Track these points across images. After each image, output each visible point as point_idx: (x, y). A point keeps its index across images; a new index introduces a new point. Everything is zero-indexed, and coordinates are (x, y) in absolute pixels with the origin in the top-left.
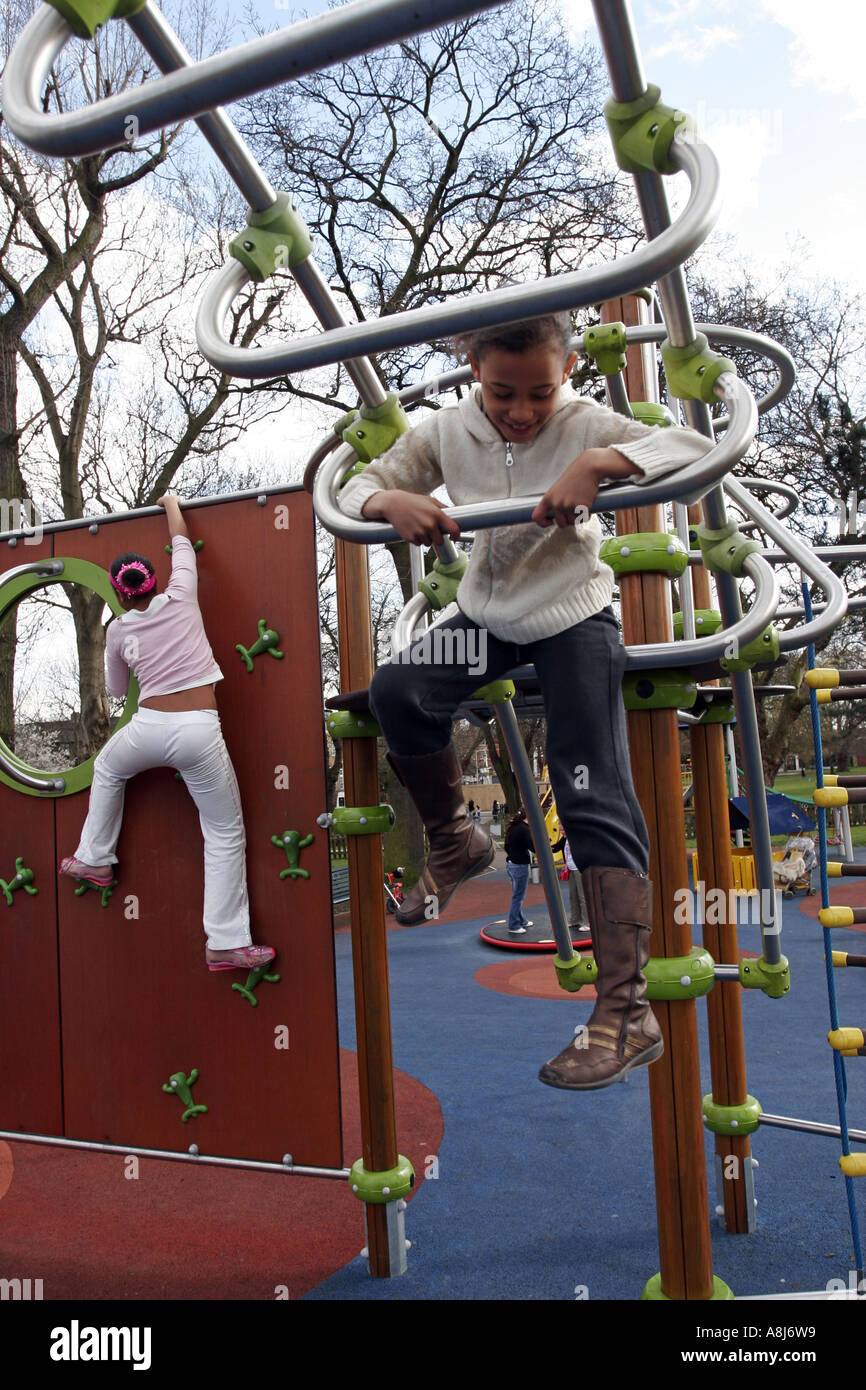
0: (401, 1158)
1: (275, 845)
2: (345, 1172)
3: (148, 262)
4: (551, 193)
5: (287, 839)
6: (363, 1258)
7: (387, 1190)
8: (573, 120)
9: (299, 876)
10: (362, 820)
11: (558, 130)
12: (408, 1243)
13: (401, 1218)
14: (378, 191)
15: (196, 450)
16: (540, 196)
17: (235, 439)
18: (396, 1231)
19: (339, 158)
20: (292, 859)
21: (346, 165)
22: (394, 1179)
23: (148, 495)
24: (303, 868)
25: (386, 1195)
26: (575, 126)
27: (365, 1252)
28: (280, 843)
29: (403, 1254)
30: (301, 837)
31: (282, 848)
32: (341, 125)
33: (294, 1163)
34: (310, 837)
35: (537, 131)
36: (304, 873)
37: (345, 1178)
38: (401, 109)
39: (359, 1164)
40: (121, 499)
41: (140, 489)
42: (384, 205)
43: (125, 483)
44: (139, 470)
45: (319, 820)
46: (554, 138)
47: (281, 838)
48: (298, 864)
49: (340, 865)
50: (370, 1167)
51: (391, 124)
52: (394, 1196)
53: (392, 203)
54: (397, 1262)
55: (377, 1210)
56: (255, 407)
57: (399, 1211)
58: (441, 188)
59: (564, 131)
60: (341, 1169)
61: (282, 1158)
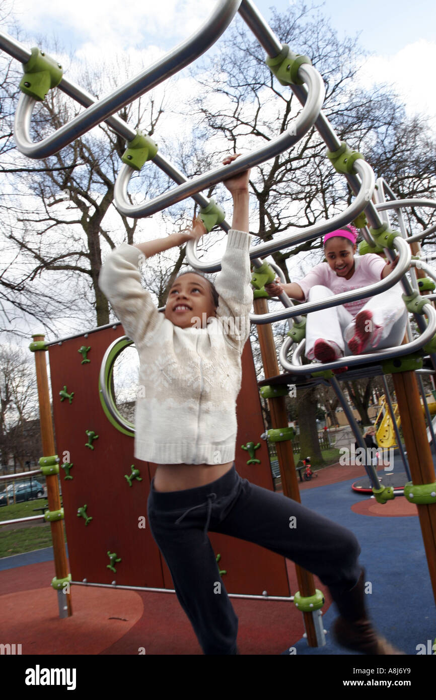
0: (317, 591)
1: (243, 449)
2: (292, 598)
3: (151, 180)
4: (339, 112)
5: (248, 446)
6: (305, 638)
7: (311, 605)
8: (345, 75)
9: (256, 463)
10: (281, 434)
11: (339, 81)
12: (325, 631)
13: (320, 619)
14: (254, 128)
15: (184, 264)
16: (335, 115)
17: (202, 256)
18: (318, 625)
19: (234, 117)
20: (251, 456)
21: (238, 119)
22: (314, 600)
23: (165, 289)
24: (257, 459)
25: (312, 608)
26: (347, 77)
27: (305, 635)
28: (245, 448)
29: (323, 637)
30: (254, 445)
31: (247, 451)
32: (233, 101)
33: (268, 595)
34: (258, 444)
35: (328, 84)
36: (257, 461)
37: (292, 601)
38: (260, 87)
39: (298, 594)
40: (152, 292)
41: (161, 286)
42: (258, 134)
43: (154, 284)
44: (159, 277)
45: (262, 436)
46: (337, 85)
47: (245, 446)
48: (255, 457)
49: (274, 460)
50: (304, 595)
51: (256, 95)
52: (316, 608)
53: (262, 133)
54: (321, 640)
55: (308, 615)
56: (210, 239)
57: (319, 615)
58: (285, 120)
59: (341, 81)
60: (290, 596)
61: (262, 592)
